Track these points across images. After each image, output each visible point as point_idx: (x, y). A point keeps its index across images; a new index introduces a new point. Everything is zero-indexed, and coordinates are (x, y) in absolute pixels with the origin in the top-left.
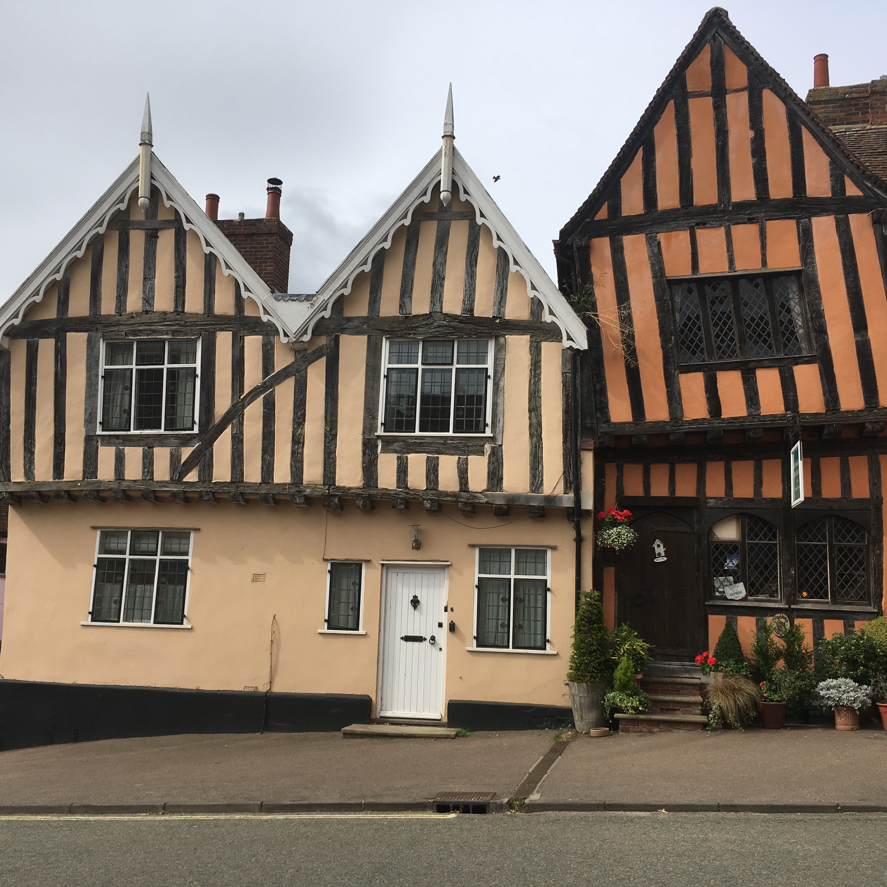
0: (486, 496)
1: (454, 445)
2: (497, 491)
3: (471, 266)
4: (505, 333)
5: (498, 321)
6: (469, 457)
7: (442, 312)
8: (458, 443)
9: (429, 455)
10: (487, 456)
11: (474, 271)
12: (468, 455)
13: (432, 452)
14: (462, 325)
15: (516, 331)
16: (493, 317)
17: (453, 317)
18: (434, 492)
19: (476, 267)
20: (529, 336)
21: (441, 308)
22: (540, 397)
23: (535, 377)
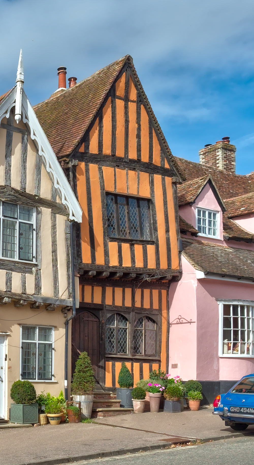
0: (34, 297)
1: (19, 267)
2: (38, 295)
3: (24, 162)
4: (40, 205)
5: (37, 198)
6: (26, 274)
7: (10, 186)
8: (20, 266)
9: (7, 271)
10: (34, 275)
11: (26, 165)
12: (25, 273)
13: (9, 269)
14: (20, 196)
15: (45, 205)
16: (35, 195)
17: (16, 191)
18: (10, 293)
19: (26, 163)
20: (51, 209)
21: (10, 184)
22: (56, 245)
23: (54, 233)
